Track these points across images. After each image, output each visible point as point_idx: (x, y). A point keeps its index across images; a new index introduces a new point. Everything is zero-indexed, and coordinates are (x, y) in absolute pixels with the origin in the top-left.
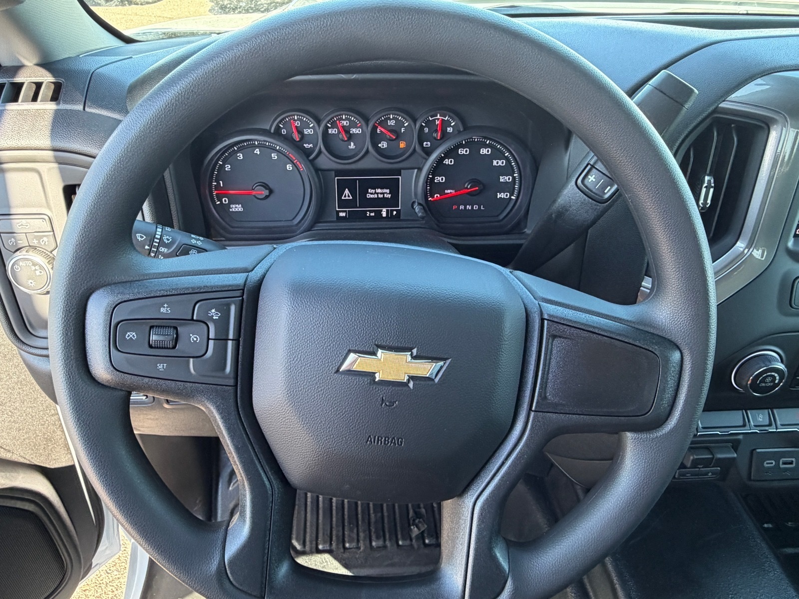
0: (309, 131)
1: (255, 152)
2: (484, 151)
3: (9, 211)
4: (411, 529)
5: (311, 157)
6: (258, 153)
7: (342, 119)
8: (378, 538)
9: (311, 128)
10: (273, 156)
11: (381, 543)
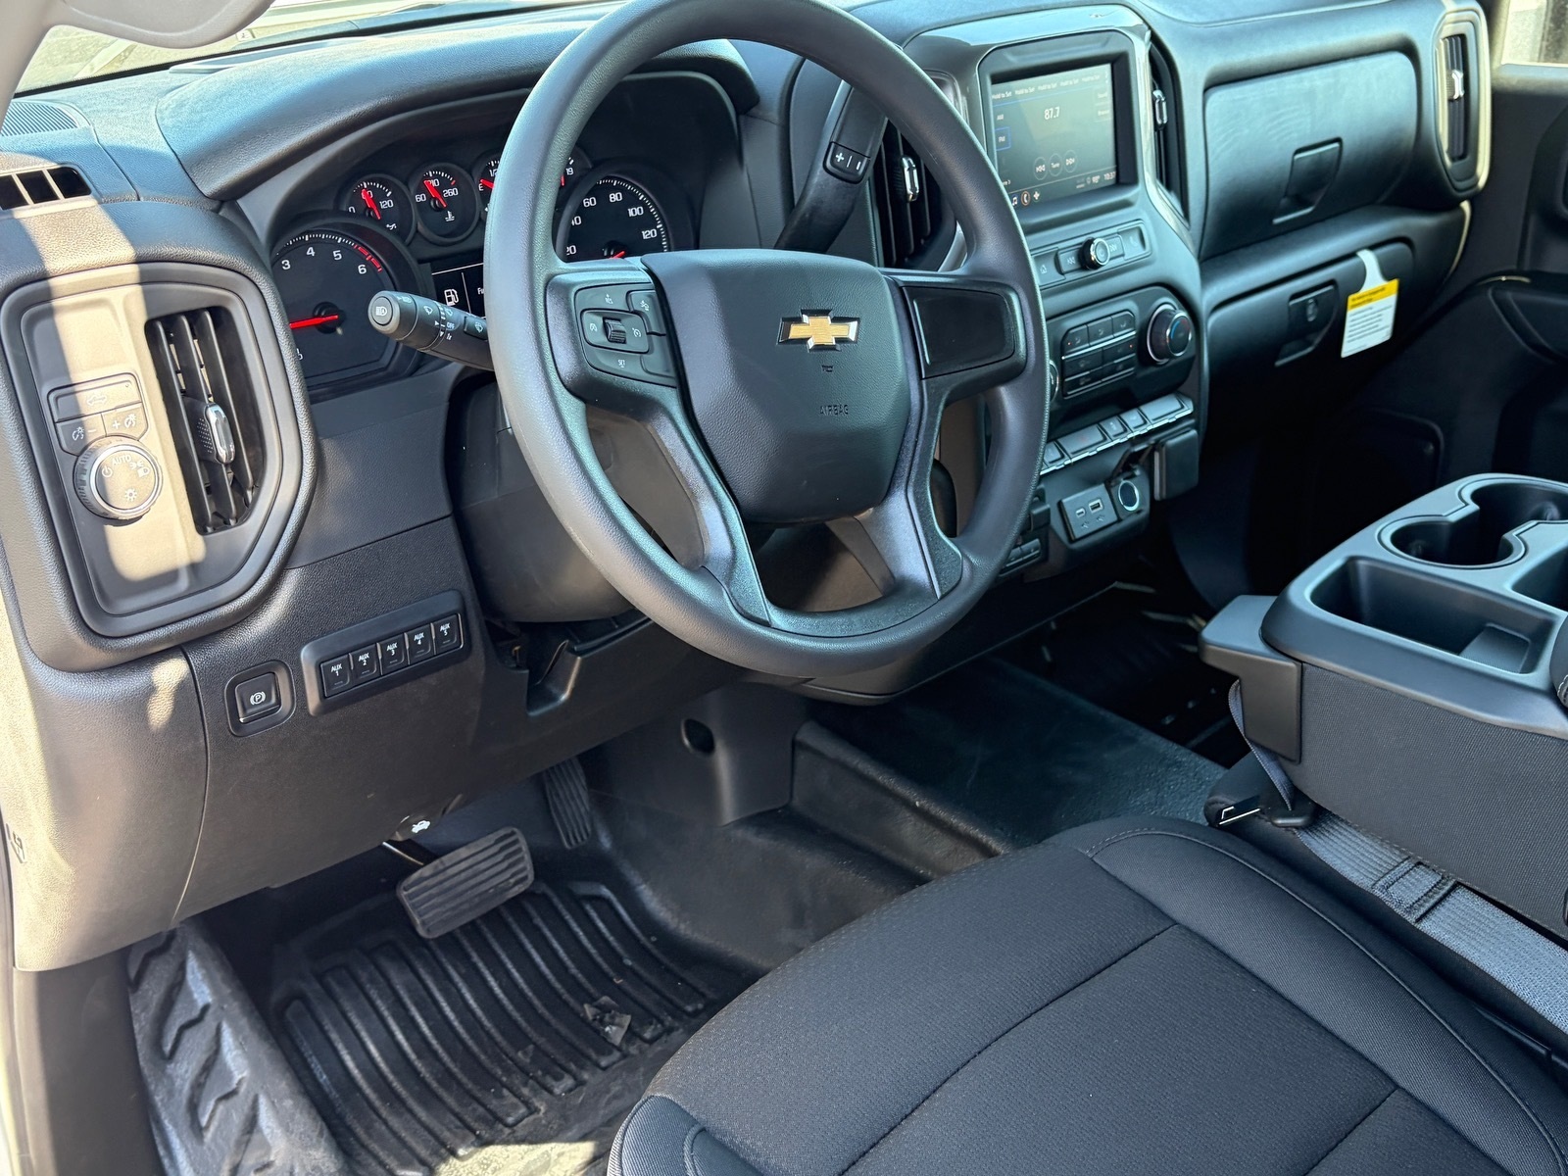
0: (387, 203)
1: (308, 253)
2: (614, 197)
3: (70, 379)
4: (607, 1032)
5: (408, 240)
6: (313, 253)
7: (428, 177)
8: (558, 1078)
9: (390, 197)
10: (335, 255)
11: (568, 1082)
